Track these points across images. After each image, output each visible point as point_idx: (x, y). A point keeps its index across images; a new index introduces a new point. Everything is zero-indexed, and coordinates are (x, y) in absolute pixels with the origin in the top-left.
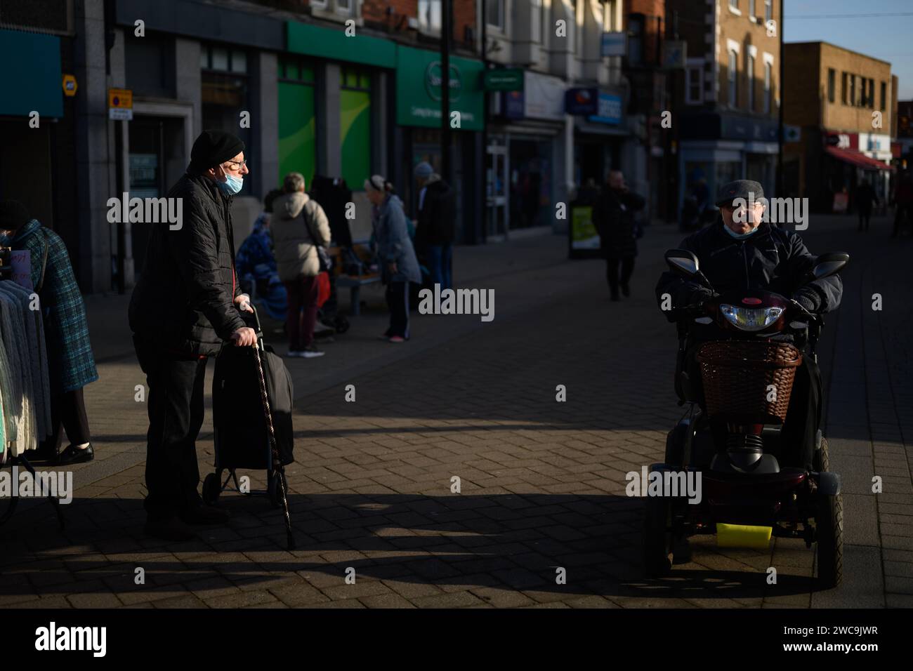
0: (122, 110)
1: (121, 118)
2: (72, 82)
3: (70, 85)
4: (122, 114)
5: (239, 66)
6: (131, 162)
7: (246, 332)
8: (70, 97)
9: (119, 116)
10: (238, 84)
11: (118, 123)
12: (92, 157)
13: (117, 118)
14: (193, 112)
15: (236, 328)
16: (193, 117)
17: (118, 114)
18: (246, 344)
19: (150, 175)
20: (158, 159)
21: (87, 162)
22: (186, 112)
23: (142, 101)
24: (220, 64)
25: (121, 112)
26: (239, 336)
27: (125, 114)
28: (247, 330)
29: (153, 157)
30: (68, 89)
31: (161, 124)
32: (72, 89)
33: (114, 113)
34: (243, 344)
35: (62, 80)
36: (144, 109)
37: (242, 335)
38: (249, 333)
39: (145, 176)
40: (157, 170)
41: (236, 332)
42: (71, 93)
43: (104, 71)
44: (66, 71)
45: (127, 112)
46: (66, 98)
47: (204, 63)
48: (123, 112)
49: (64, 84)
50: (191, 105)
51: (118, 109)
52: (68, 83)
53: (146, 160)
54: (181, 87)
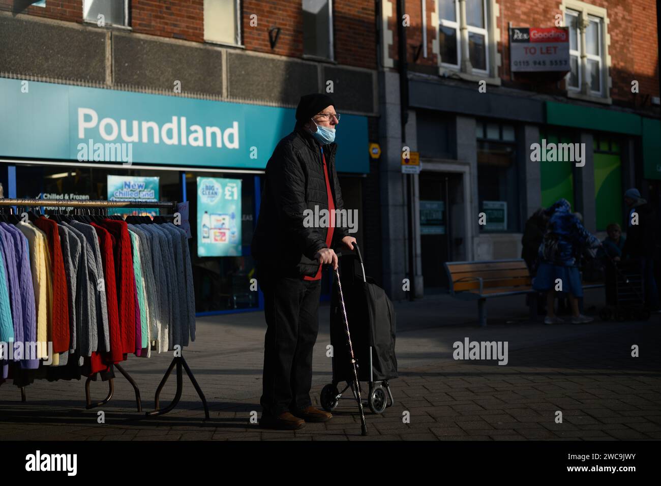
0: (411, 166)
1: (411, 172)
2: (376, 148)
3: (375, 150)
4: (411, 170)
5: (509, 136)
6: (421, 205)
7: (327, 253)
8: (375, 159)
9: (409, 171)
10: (509, 150)
11: (409, 176)
12: (391, 202)
13: (408, 173)
14: (470, 169)
15: (319, 249)
16: (470, 174)
17: (408, 169)
18: (326, 262)
19: (439, 216)
20: (445, 204)
21: (387, 205)
22: (466, 169)
23: (429, 161)
24: (493, 135)
25: (410, 168)
26: (320, 256)
27: (414, 170)
28: (328, 250)
29: (441, 203)
30: (374, 153)
31: (447, 179)
32: (377, 153)
33: (405, 169)
34: (324, 262)
35: (369, 147)
36: (430, 167)
37: (323, 254)
38: (329, 253)
39: (434, 216)
40: (444, 213)
41: (319, 251)
42: (376, 156)
43: (400, 140)
44: (372, 141)
45: (415, 168)
46: (371, 160)
47: (479, 134)
48: (412, 168)
49: (371, 150)
50: (468, 164)
51: (409, 166)
52: (374, 149)
53: (435, 206)
54: (460, 152)
